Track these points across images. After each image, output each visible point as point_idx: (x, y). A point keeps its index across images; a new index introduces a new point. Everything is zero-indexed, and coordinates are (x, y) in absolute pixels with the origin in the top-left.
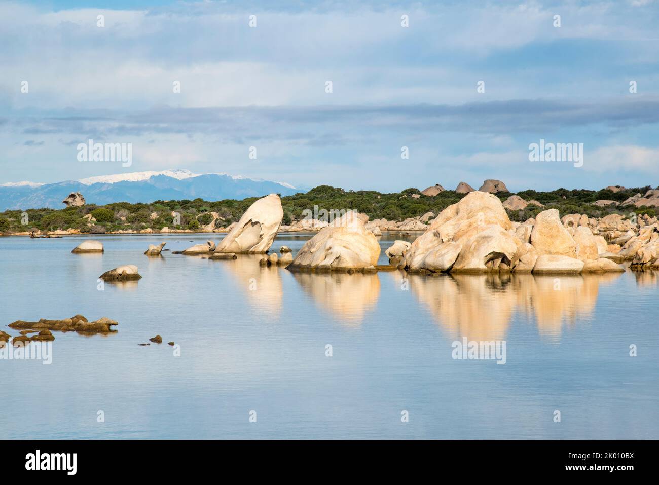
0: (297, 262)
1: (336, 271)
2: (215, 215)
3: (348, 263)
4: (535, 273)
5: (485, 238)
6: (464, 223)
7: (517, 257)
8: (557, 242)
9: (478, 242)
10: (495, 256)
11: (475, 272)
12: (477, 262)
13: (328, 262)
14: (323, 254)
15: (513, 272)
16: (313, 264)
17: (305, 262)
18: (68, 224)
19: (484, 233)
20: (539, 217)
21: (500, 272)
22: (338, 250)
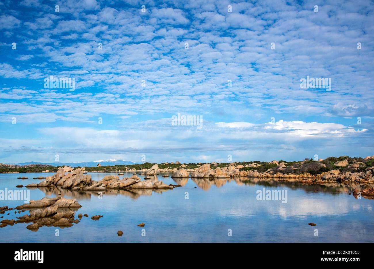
0: (173, 176)
1: (182, 178)
2: (127, 168)
3: (184, 176)
4: (217, 178)
5: (209, 172)
6: (203, 169)
7: (214, 175)
8: (220, 173)
9: (207, 173)
10: (210, 175)
11: (207, 178)
12: (207, 176)
13: (180, 176)
14: (179, 175)
15: (213, 178)
16: (177, 177)
17: (175, 176)
18: (101, 170)
19: (208, 171)
20: (217, 168)
21: (211, 178)
22: (181, 174)
